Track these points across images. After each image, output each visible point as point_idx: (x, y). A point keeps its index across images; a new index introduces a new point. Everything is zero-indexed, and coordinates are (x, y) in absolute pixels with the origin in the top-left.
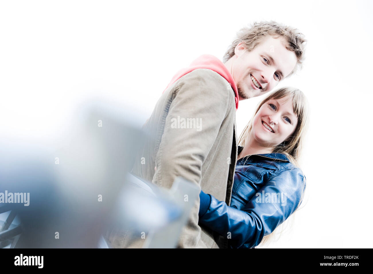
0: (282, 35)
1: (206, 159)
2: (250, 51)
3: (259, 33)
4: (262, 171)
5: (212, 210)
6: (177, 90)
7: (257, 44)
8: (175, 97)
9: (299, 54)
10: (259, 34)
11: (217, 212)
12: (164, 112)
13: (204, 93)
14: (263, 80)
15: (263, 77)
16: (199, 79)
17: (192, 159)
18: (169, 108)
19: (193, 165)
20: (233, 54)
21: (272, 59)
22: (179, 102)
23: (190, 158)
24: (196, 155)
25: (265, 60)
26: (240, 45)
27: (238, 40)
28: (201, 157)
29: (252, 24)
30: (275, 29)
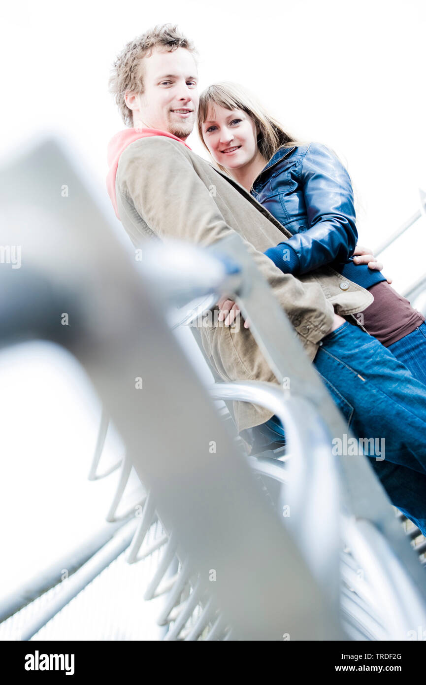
0: (152, 45)
1: (223, 215)
2: (142, 92)
3: (130, 69)
4: (286, 176)
5: (300, 250)
6: (126, 194)
7: (141, 80)
8: (132, 202)
9: (185, 45)
10: (132, 69)
11: (305, 247)
12: (140, 224)
13: (151, 167)
14: (185, 101)
15: (182, 99)
16: (132, 162)
17: (212, 229)
18: (139, 216)
19: (219, 233)
20: (130, 112)
21: (170, 76)
22: (141, 201)
23: (209, 230)
24: (210, 221)
25: (165, 83)
26: (127, 98)
27: (118, 96)
28: (217, 217)
29: (113, 68)
30: (139, 49)
